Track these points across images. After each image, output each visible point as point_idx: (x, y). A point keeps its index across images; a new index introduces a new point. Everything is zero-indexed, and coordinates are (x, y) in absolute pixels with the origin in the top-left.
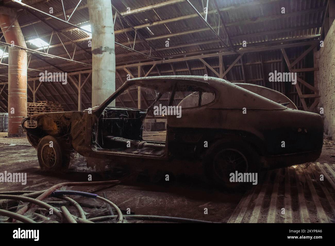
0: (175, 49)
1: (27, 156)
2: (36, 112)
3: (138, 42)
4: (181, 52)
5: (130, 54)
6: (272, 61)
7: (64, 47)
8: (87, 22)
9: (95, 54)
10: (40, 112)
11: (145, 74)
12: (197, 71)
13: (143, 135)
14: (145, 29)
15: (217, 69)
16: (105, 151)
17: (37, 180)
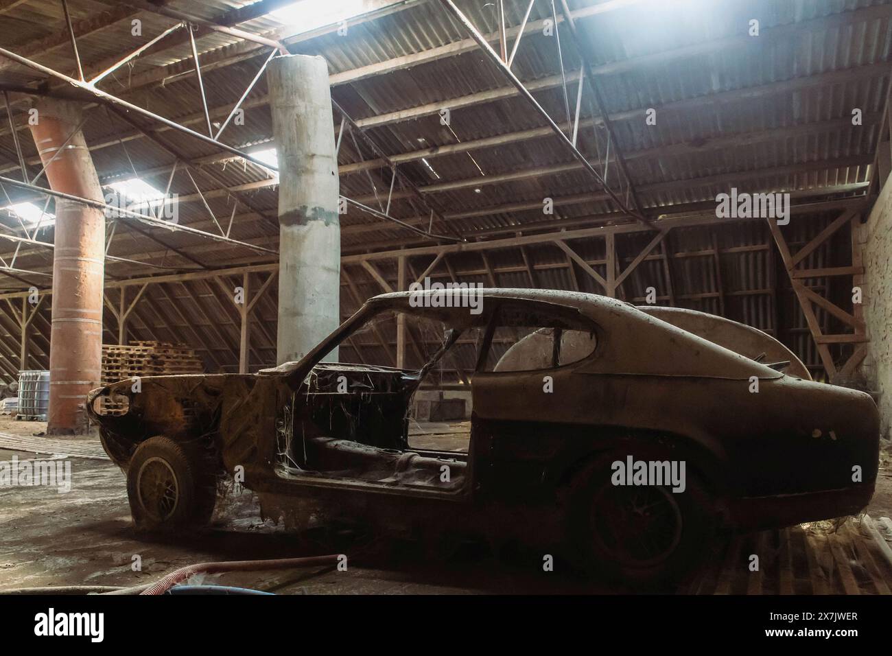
0: (495, 215)
1: (98, 488)
2: (125, 370)
3: (398, 196)
4: (508, 224)
5: (377, 226)
6: (743, 248)
7: (204, 204)
8: (267, 140)
9: (289, 224)
10: (136, 369)
11: (415, 277)
12: (549, 272)
13: (409, 433)
14: (416, 163)
15: (601, 269)
16: (311, 476)
17: (124, 554)
